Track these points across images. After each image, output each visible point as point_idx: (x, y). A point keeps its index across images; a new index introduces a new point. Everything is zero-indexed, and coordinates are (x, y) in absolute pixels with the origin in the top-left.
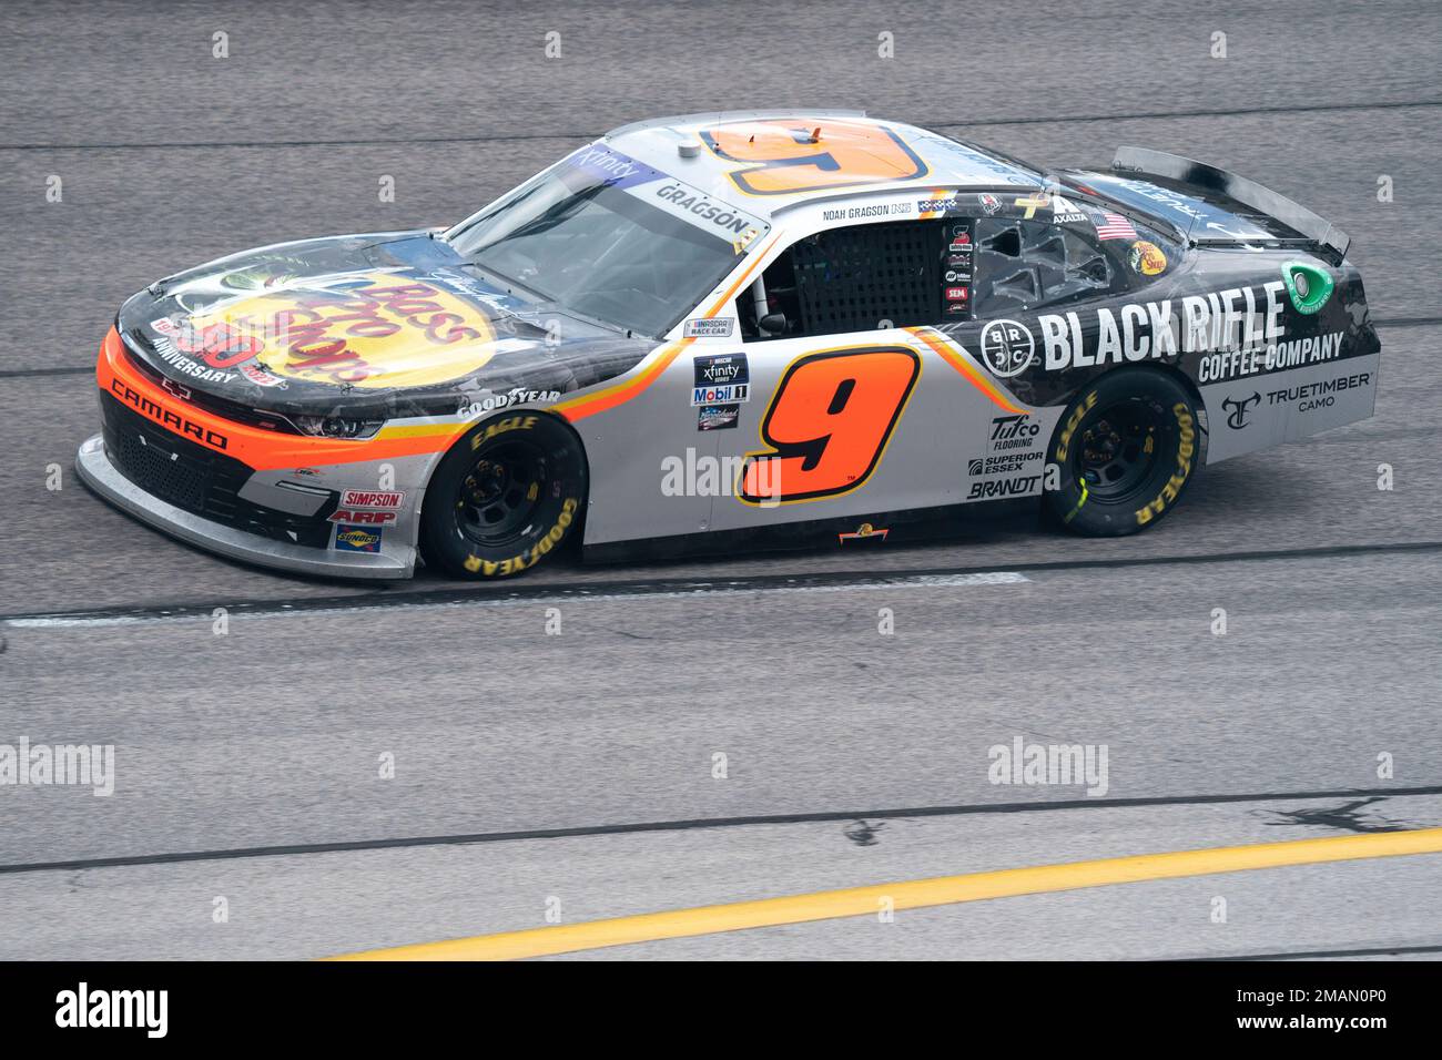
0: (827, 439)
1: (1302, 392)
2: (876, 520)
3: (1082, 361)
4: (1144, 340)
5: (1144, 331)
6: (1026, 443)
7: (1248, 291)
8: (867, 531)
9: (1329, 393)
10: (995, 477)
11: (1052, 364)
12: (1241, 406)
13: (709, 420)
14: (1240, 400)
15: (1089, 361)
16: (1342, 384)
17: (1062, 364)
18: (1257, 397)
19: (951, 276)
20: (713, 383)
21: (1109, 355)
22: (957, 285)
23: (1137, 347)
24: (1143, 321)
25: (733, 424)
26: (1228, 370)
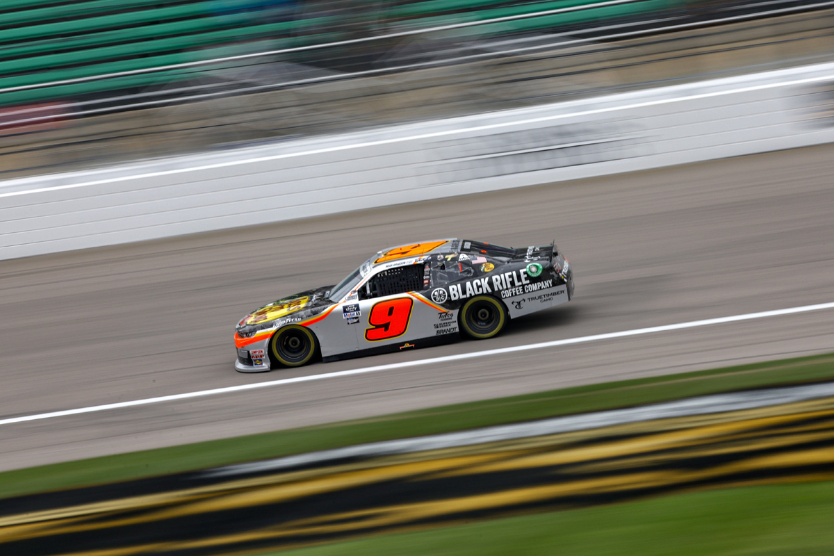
0: (389, 323)
1: (540, 297)
2: (410, 342)
3: (462, 297)
4: (480, 289)
5: (479, 287)
6: (451, 319)
7: (514, 273)
8: (407, 345)
9: (550, 297)
10: (443, 329)
11: (453, 298)
12: (519, 303)
13: (350, 321)
14: (518, 301)
15: (465, 296)
16: (554, 294)
17: (457, 298)
18: (524, 300)
19: (425, 277)
20: (349, 312)
21: (471, 294)
22: (426, 279)
23: (478, 291)
24: (479, 284)
25: (358, 322)
26: (512, 294)
